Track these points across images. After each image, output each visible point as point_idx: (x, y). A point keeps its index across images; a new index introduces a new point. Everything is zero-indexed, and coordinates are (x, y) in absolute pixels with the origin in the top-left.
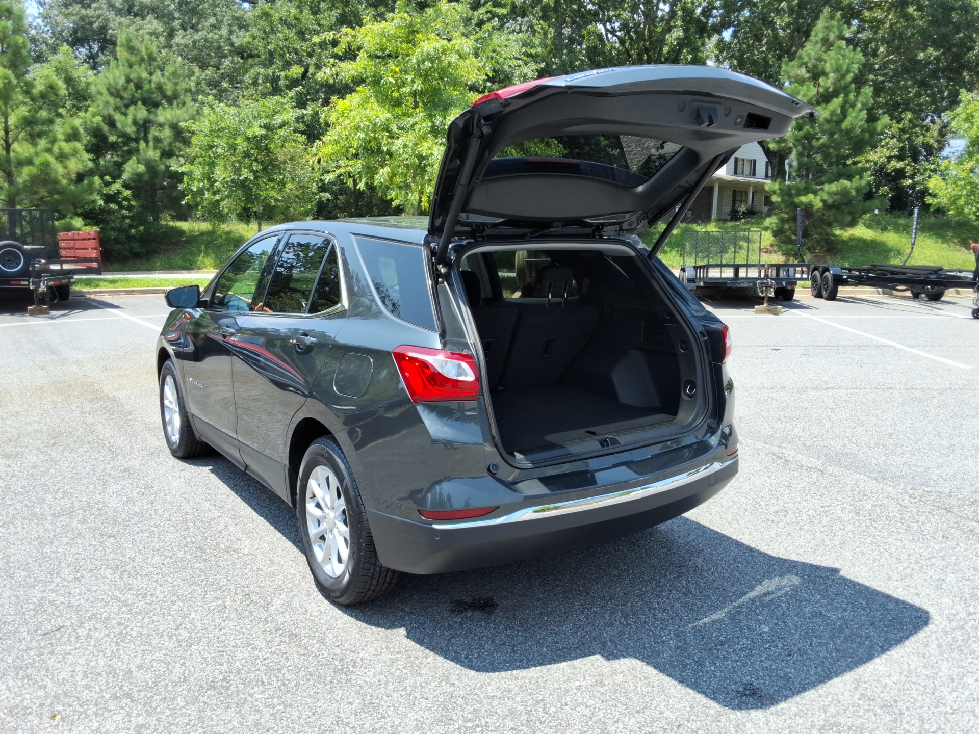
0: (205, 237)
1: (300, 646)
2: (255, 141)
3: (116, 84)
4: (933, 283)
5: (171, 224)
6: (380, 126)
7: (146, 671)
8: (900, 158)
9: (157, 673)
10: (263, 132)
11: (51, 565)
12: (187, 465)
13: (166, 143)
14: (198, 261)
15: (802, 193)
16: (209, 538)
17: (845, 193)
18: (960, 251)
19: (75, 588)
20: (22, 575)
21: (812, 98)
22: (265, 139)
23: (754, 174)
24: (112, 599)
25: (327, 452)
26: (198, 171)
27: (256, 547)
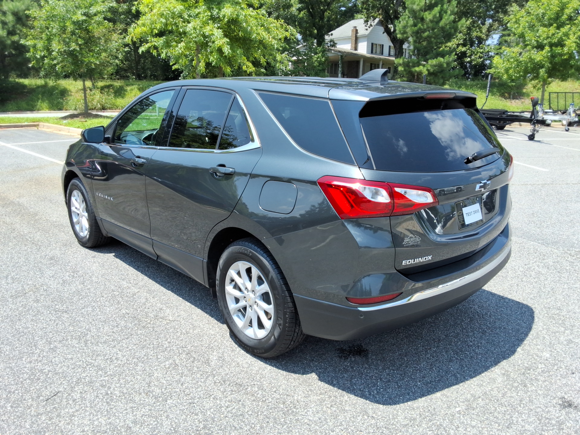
0: (40, 89)
1: (247, 394)
2: (78, 24)
4: (499, 119)
5: (17, 80)
6: (177, 14)
7: (141, 426)
8: (464, 45)
9: (151, 427)
10: (84, 18)
11: (27, 338)
12: (96, 253)
13: (10, 25)
14: (37, 105)
15: (416, 65)
16: (139, 310)
17: (440, 65)
18: (501, 100)
19: (54, 357)
20: (8, 349)
21: (422, 7)
22: (85, 22)
23: (382, 54)
24: (87, 365)
25: (250, 252)
26: (40, 45)
27: (177, 315)
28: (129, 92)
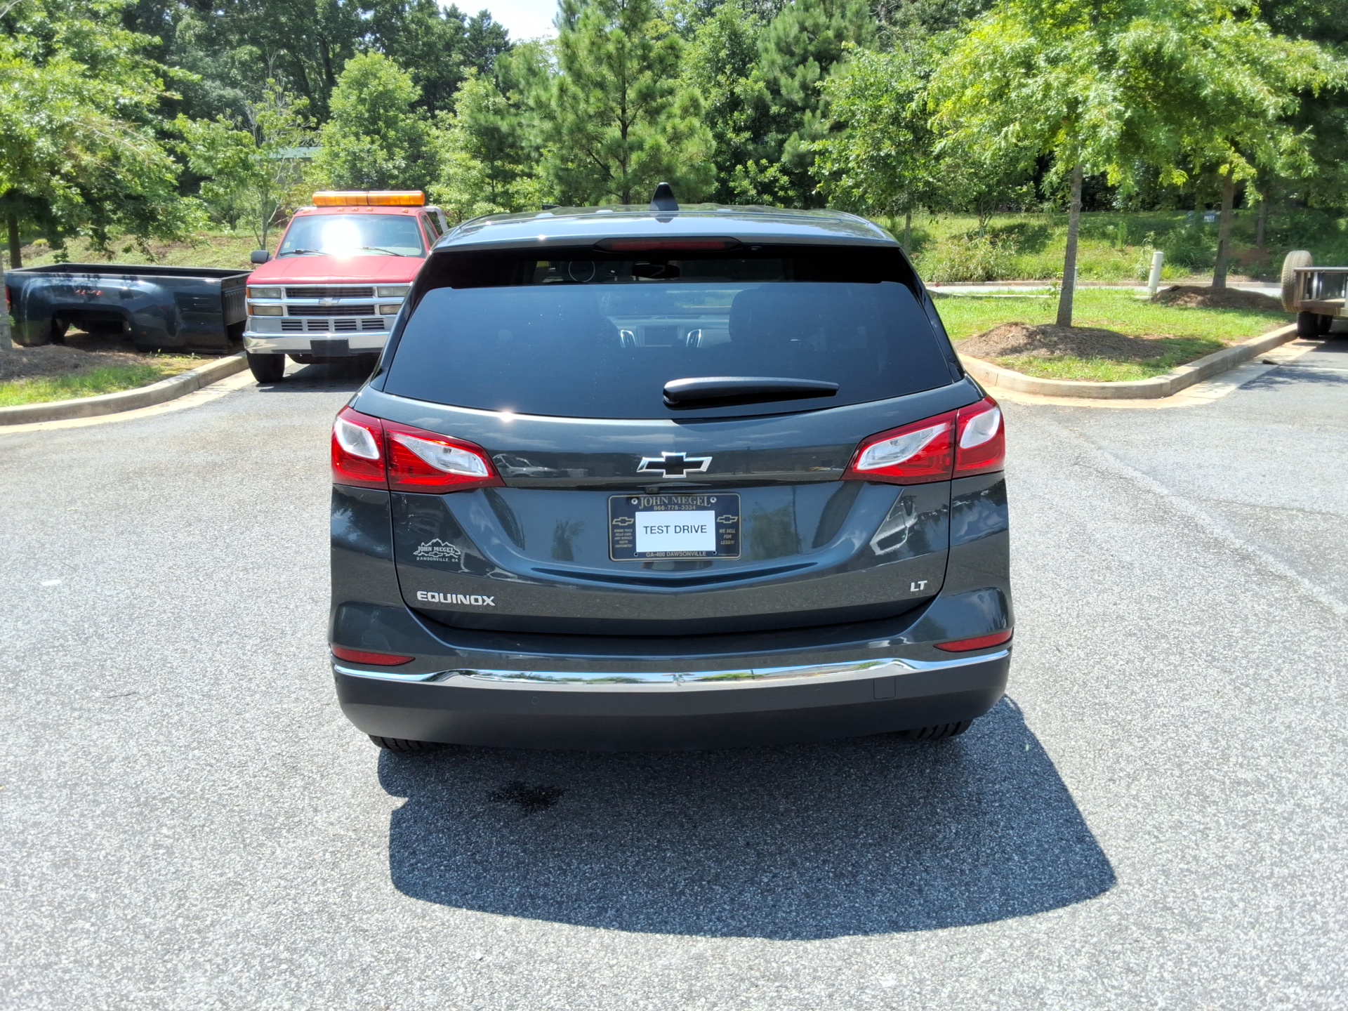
3: (787, 36)
26: (833, 148)
28: (1056, 239)
